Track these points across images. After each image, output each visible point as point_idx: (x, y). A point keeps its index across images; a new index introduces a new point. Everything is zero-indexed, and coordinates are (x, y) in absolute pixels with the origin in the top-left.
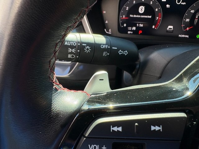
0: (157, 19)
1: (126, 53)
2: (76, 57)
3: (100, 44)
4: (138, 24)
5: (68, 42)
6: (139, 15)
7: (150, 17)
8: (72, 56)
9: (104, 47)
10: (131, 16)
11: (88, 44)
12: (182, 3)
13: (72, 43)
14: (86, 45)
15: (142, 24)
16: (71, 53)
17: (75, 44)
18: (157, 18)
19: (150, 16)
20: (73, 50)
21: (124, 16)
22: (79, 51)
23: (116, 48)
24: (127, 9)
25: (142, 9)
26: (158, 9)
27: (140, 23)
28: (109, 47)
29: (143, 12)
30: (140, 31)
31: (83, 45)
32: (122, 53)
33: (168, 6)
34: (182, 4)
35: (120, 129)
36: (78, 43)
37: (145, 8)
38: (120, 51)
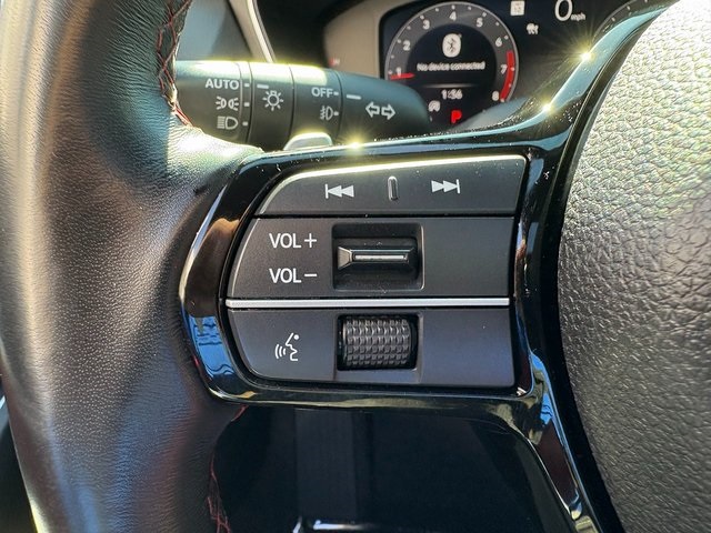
0: (503, 71)
1: (390, 112)
2: (241, 124)
3: (310, 87)
4: (444, 93)
5: (216, 81)
6: (445, 63)
7: (481, 66)
8: (231, 123)
9: (321, 93)
10: (422, 67)
11: (274, 86)
12: (575, 17)
13: (226, 81)
14: (267, 87)
15: (457, 89)
16: (227, 111)
17: (234, 85)
18: (504, 67)
19: (480, 62)
20: (232, 104)
21: (399, 70)
22: (247, 104)
23: (359, 98)
24: (407, 48)
25: (452, 45)
26: (503, 40)
27: (451, 89)
28: (336, 94)
29: (456, 53)
30: (454, 112)
31: (259, 86)
32: (378, 113)
33: (532, 28)
34: (575, 21)
35: (350, 191)
36: (245, 81)
37: (461, 39)
38: (372, 105)
